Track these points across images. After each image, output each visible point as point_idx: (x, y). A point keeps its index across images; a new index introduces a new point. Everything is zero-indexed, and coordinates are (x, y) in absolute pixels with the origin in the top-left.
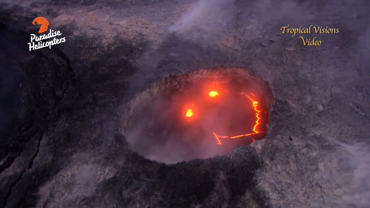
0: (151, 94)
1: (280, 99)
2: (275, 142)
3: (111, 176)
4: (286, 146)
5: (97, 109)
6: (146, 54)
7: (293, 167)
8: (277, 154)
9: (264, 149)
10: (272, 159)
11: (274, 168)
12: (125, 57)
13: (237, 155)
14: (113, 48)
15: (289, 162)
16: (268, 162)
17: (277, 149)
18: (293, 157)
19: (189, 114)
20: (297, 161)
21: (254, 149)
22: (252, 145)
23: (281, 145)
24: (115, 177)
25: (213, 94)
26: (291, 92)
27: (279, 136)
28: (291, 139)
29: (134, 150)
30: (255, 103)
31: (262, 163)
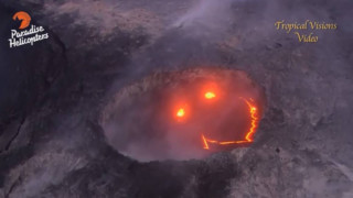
0: (141, 89)
1: (275, 106)
2: (260, 151)
3: (81, 167)
4: (271, 158)
5: (82, 99)
6: (143, 48)
7: (274, 180)
8: (259, 165)
9: (245, 158)
10: (251, 169)
11: (252, 180)
12: (119, 49)
13: (215, 161)
14: (110, 39)
15: (269, 175)
16: (246, 171)
17: (260, 160)
18: (276, 170)
19: (181, 113)
20: (279, 175)
21: (234, 157)
22: (233, 152)
23: (265, 156)
24: (84, 168)
25: (210, 95)
26: (288, 101)
27: (265, 146)
28: (278, 151)
29: (111, 144)
30: (253, 109)
31: (241, 172)
